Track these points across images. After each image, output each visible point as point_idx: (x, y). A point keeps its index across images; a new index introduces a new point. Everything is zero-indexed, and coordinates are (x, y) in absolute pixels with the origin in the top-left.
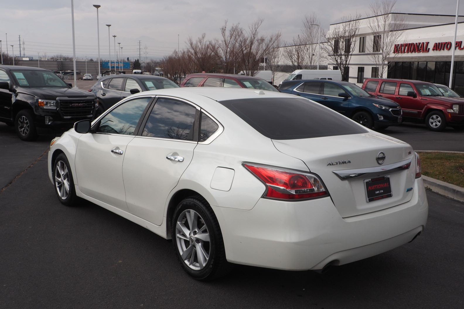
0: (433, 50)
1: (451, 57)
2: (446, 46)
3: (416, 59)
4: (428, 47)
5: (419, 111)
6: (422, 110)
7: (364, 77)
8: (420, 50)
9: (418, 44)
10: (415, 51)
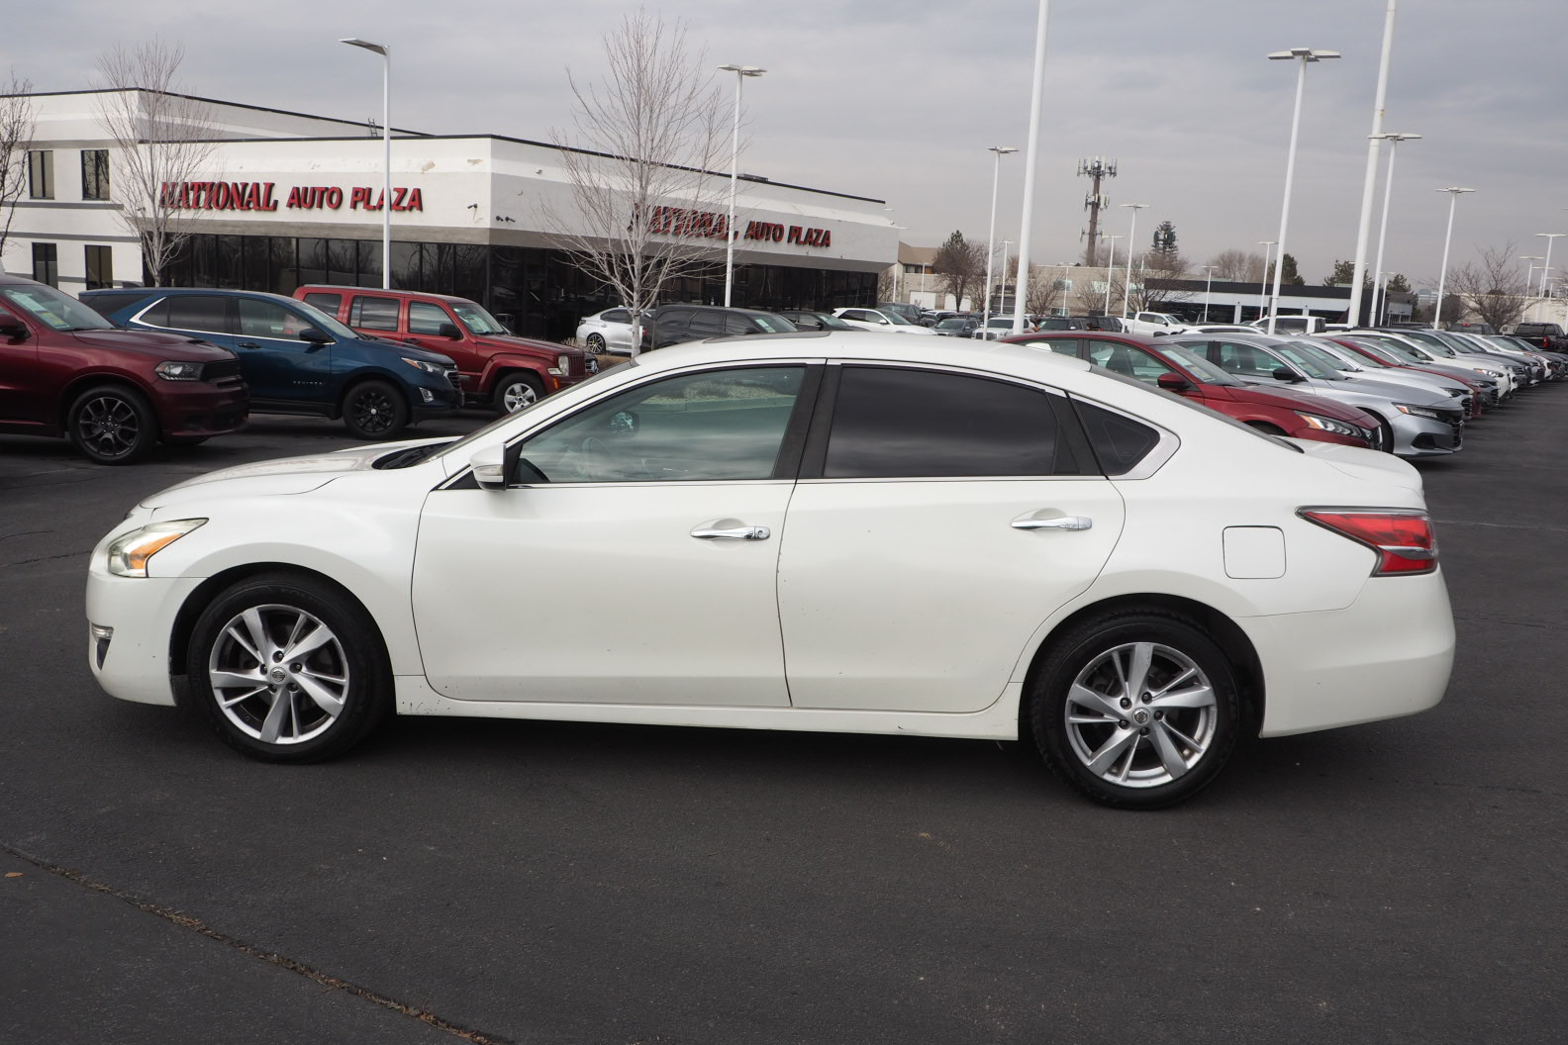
0: (290, 205)
1: (382, 231)
2: (328, 196)
3: (237, 229)
4: (274, 197)
5: (474, 374)
6: (481, 372)
7: (59, 275)
8: (249, 203)
9: (240, 187)
10: (232, 205)
